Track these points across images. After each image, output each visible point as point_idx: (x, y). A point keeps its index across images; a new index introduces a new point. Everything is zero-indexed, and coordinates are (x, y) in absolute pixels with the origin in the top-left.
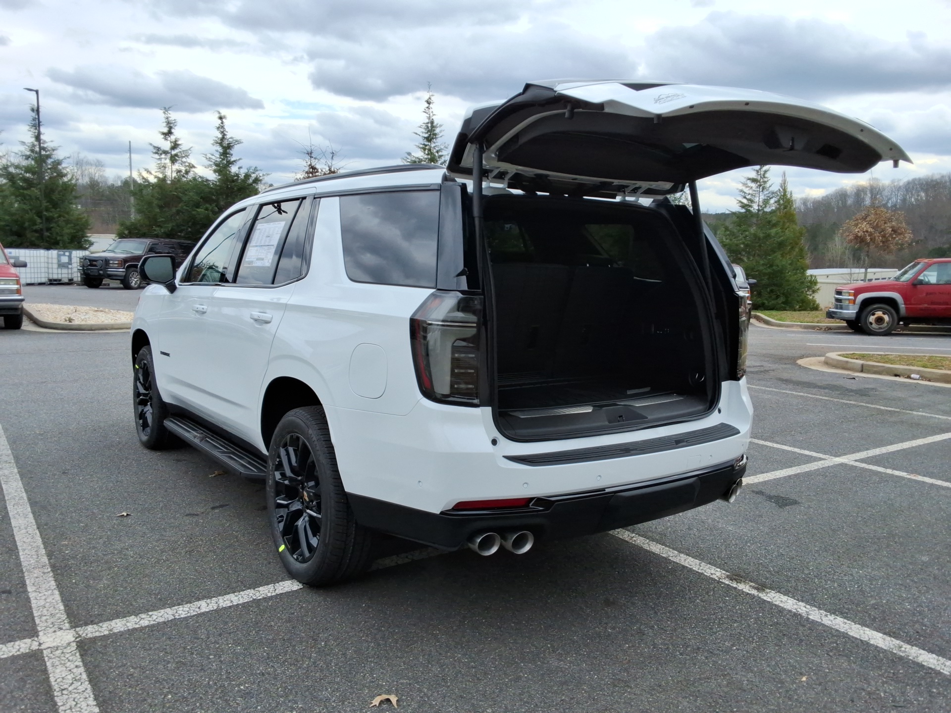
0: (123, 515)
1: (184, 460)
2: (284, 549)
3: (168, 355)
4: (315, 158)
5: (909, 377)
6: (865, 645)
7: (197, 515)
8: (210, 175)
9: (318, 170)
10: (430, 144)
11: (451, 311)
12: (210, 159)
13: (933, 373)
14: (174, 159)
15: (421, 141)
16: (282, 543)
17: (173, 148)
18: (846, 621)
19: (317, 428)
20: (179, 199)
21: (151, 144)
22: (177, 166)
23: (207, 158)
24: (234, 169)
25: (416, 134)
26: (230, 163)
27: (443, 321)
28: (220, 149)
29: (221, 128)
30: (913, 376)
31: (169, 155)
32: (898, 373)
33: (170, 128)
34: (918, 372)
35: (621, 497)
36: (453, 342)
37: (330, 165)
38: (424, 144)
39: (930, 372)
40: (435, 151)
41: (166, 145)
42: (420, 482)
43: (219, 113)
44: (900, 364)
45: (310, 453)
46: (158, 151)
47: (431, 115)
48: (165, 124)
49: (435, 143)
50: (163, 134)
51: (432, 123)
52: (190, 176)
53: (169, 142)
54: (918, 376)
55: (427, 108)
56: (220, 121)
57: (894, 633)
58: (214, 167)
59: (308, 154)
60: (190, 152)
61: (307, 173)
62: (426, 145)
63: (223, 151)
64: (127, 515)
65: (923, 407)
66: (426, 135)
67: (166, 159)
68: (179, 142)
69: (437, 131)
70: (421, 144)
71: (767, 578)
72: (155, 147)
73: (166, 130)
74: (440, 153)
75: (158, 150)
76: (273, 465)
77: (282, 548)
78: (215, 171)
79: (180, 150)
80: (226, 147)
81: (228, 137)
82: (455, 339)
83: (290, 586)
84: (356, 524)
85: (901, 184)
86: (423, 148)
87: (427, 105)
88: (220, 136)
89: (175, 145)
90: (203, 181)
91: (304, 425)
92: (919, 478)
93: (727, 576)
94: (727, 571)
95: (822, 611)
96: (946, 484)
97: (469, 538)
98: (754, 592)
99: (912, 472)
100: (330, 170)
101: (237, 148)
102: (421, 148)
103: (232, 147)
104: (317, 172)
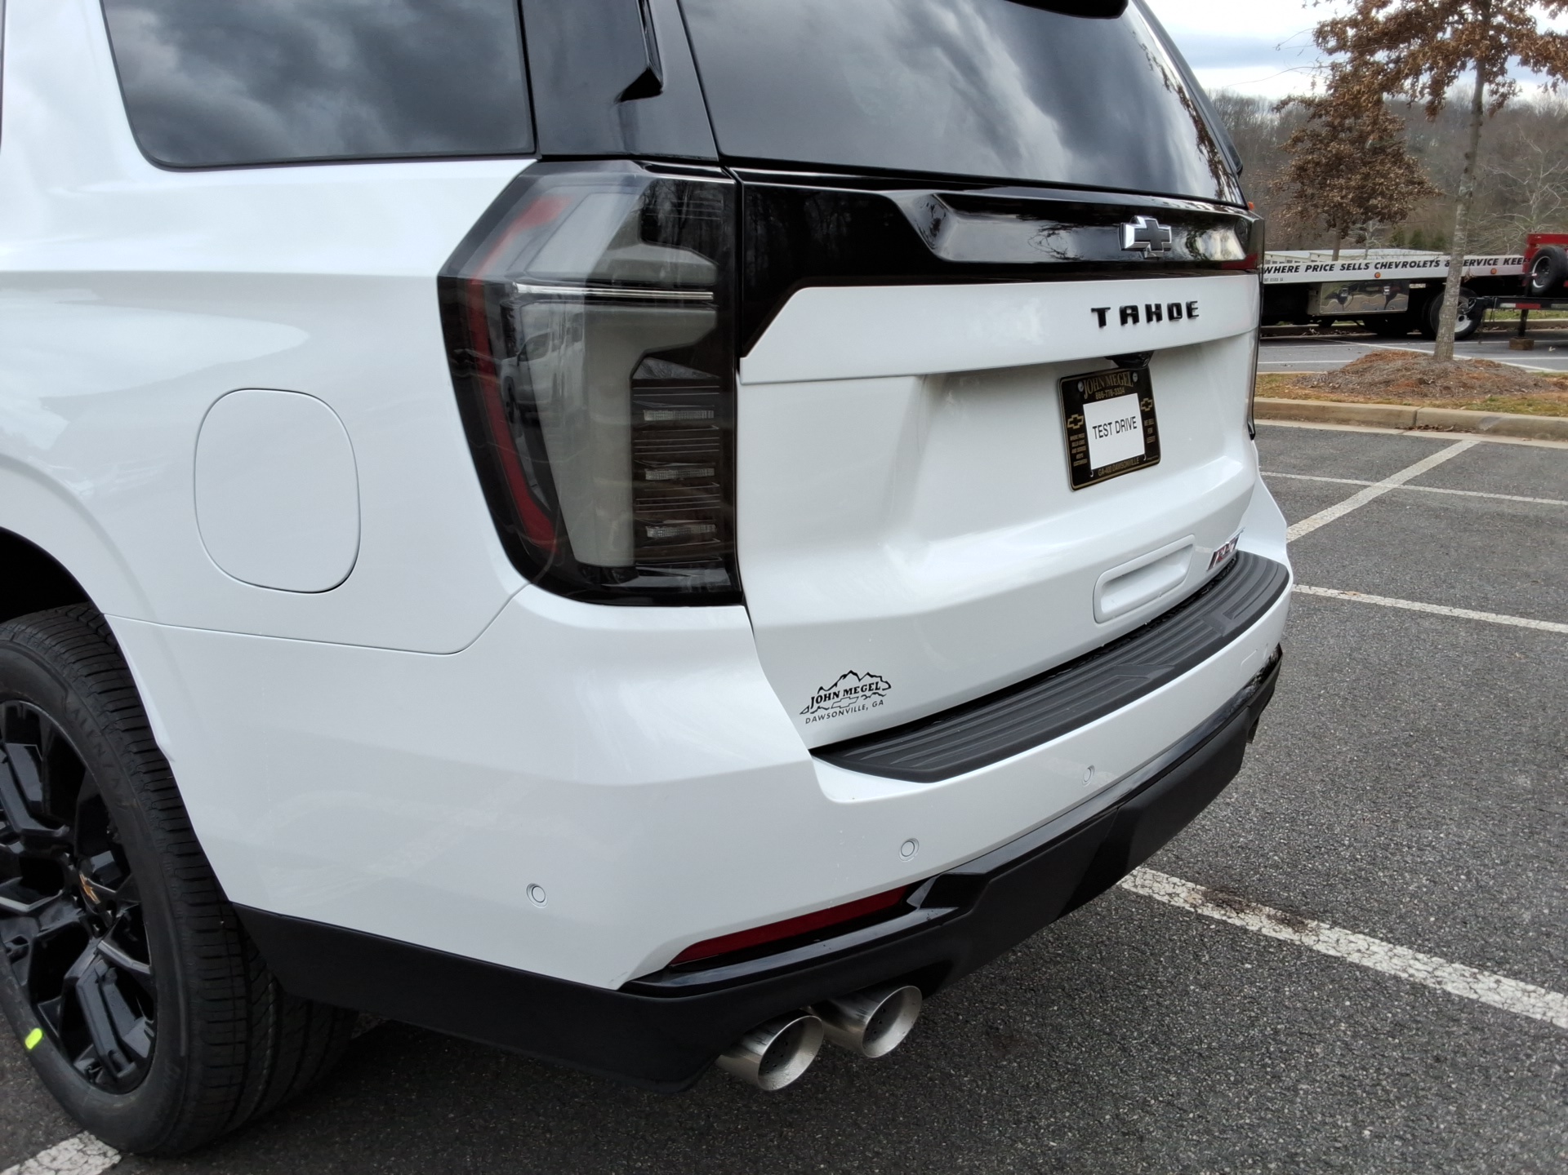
2: (42, 1043)
11: (619, 241)
16: (33, 1020)
19: (97, 688)
27: (591, 282)
35: (1130, 810)
36: (632, 365)
42: (533, 886)
45: (82, 769)
71: (1285, 888)
77: (34, 1038)
82: (641, 351)
83: (77, 1159)
84: (279, 989)
91: (44, 677)
92: (1364, 598)
93: (1205, 894)
94: (1196, 882)
95: (1457, 965)
96: (1417, 606)
97: (737, 1045)
98: (1286, 934)
99: (1344, 586)
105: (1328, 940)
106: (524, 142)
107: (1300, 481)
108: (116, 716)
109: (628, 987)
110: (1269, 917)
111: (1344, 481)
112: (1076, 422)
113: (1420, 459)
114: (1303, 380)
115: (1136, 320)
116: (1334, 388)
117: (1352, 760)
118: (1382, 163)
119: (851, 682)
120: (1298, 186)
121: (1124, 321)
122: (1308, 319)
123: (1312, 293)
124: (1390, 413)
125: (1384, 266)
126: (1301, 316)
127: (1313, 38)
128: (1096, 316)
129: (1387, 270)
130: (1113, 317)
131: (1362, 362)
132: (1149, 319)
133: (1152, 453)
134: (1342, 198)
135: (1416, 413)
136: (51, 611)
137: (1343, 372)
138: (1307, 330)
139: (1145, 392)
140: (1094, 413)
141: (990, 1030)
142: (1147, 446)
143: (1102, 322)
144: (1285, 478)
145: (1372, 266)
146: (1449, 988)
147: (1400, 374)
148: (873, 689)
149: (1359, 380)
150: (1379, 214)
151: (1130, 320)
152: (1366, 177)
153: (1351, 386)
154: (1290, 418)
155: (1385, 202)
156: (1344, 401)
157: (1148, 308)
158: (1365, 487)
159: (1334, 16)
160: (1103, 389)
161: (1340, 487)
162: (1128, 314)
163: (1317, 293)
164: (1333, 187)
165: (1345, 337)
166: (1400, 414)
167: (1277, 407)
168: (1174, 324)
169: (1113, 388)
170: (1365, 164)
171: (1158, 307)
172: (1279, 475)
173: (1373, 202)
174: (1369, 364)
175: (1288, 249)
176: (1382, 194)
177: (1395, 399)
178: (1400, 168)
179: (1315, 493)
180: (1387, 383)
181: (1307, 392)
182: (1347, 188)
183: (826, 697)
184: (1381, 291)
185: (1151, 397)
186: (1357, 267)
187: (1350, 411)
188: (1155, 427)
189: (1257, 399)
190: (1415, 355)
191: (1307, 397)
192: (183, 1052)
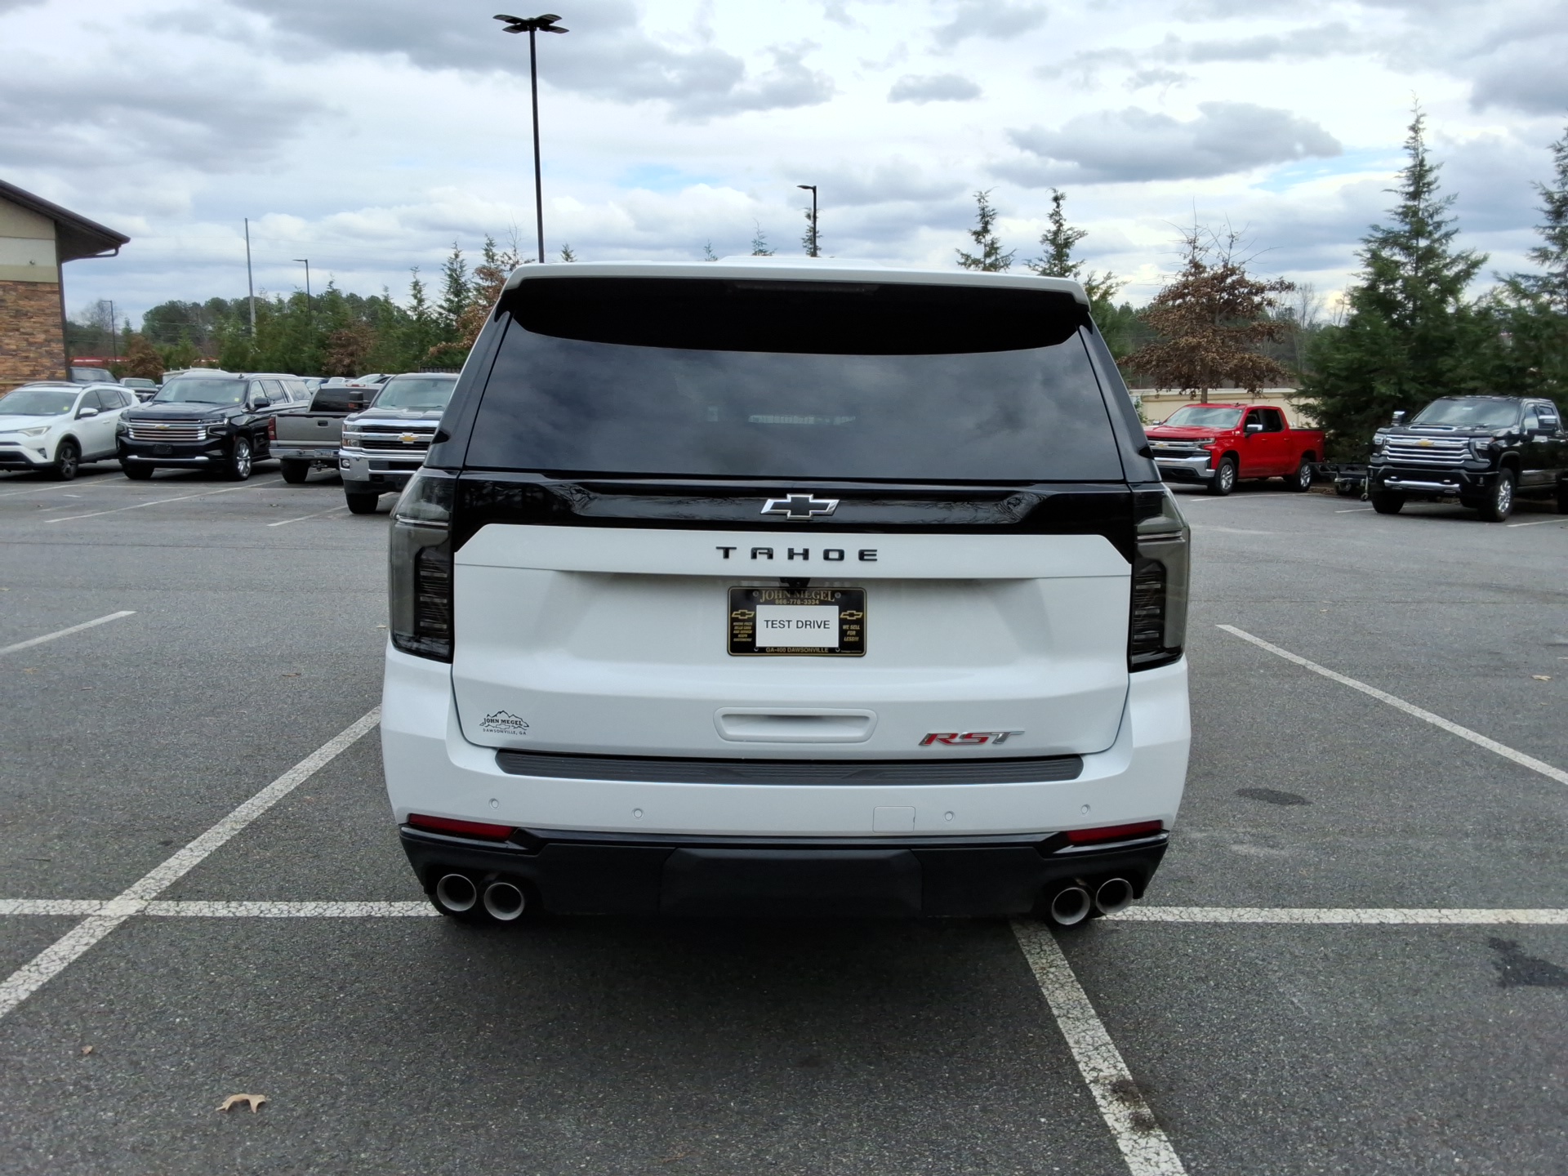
4: (1202, 249)
9: (1205, 267)
10: (1416, 204)
15: (1400, 202)
17: (987, 255)
21: (958, 251)
24: (1071, 279)
28: (1051, 249)
29: (1056, 215)
33: (986, 223)
36: (417, 551)
37: (1227, 257)
38: (1405, 206)
40: (1426, 215)
41: (978, 252)
43: (1055, 191)
47: (1420, 149)
48: (978, 218)
49: (1427, 201)
50: (975, 233)
51: (1421, 164)
53: (982, 245)
55: (1413, 139)
56: (1055, 205)
59: (1190, 243)
60: (1012, 258)
61: (1186, 274)
62: (1410, 208)
63: (1057, 252)
66: (1410, 189)
68: (998, 245)
69: (1431, 178)
70: (1400, 207)
73: (979, 227)
74: (1437, 218)
75: (967, 259)
79: (1001, 255)
80: (1060, 246)
81: (1065, 228)
82: (420, 546)
86: (1402, 213)
87: (1413, 135)
88: (1054, 228)
89: (992, 249)
100: (1225, 266)
101: (1079, 244)
102: (1399, 214)
103: (1071, 243)
104: (1204, 271)
112: (744, 614)
115: (772, 557)
119: (505, 717)
121: (755, 557)
128: (721, 552)
130: (742, 554)
132: (791, 557)
139: (853, 606)
140: (769, 612)
148: (519, 724)
151: (763, 556)
157: (790, 550)
162: (762, 553)
171: (805, 550)
183: (492, 721)
185: (859, 610)
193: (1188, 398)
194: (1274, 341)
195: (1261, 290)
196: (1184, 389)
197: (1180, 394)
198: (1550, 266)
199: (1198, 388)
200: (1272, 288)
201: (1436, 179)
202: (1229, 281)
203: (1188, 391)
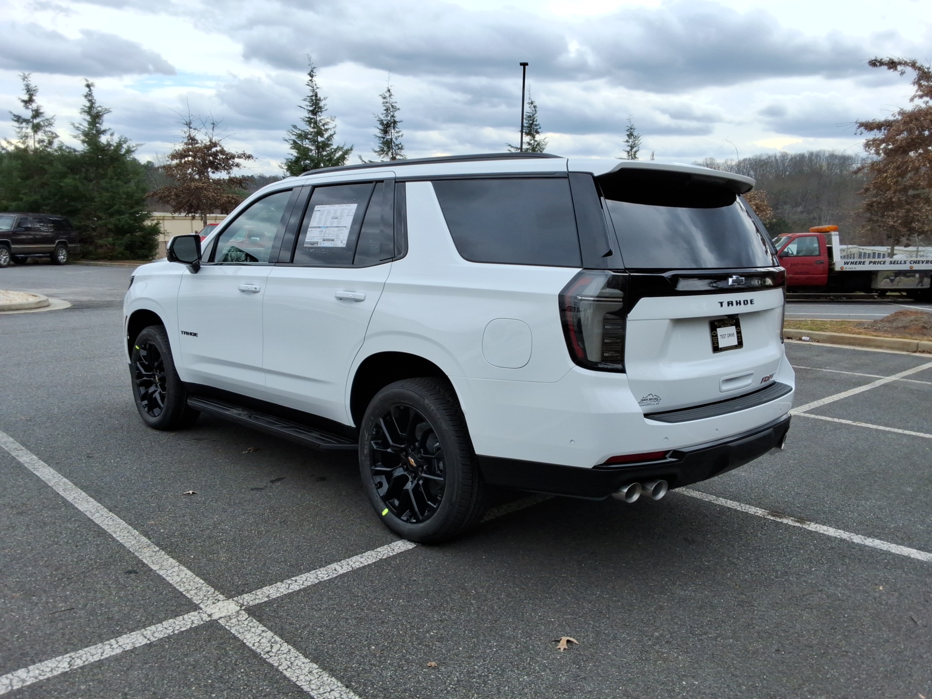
0: (189, 493)
1: (205, 439)
2: (388, 513)
3: (195, 335)
4: (195, 129)
5: (800, 339)
6: (907, 559)
7: (262, 489)
8: (79, 146)
9: (197, 141)
10: (315, 117)
12: (78, 128)
13: (821, 335)
14: (36, 128)
15: (306, 114)
16: (385, 507)
17: (35, 117)
18: (882, 542)
20: (43, 171)
21: (11, 113)
22: (40, 135)
23: (74, 127)
24: (104, 139)
25: (301, 107)
26: (100, 132)
28: (88, 118)
29: (89, 96)
30: (803, 338)
31: (31, 125)
32: (790, 336)
33: (31, 95)
34: (808, 335)
35: (730, 446)
36: (603, 315)
37: (211, 136)
38: (309, 118)
39: (817, 335)
40: (321, 124)
41: (27, 114)
42: (572, 441)
43: (87, 80)
44: (790, 328)
46: (18, 119)
47: (315, 87)
48: (25, 91)
49: (321, 116)
50: (24, 101)
51: (316, 95)
52: (56, 145)
53: (30, 110)
54: (808, 338)
55: (311, 80)
56: (87, 89)
57: (923, 548)
58: (82, 138)
59: (187, 124)
60: (53, 120)
61: (186, 144)
62: (312, 119)
63: (92, 120)
64: (193, 493)
65: (828, 364)
66: (311, 109)
67: (27, 128)
68: (41, 111)
69: (322, 104)
70: (306, 117)
71: (800, 513)
72: (15, 116)
73: (26, 97)
74: (326, 127)
76: (369, 435)
77: (385, 512)
78: (84, 142)
79: (44, 119)
80: (95, 116)
81: (97, 105)
82: (606, 312)
83: (401, 546)
85: (734, 163)
86: (308, 121)
87: (310, 78)
88: (88, 104)
89: (37, 114)
90: (69, 152)
91: (417, 396)
92: (864, 425)
93: (768, 513)
94: (766, 509)
95: (860, 536)
96: (888, 429)
97: (618, 489)
98: (798, 524)
99: (855, 420)
100: (211, 141)
101: (106, 117)
102: (306, 121)
103: (102, 116)
104: (197, 143)
105: (812, 527)
106: (579, 264)
107: (847, 375)
108: (440, 406)
109: (595, 467)
110: (792, 520)
111: (871, 376)
112: (714, 333)
113: (914, 367)
114: (860, 324)
115: (732, 305)
116: (876, 329)
117: (839, 479)
118: (918, 203)
119: (651, 397)
120: (868, 215)
121: (728, 305)
122: (872, 290)
123: (874, 276)
124: (904, 343)
125: (915, 262)
126: (869, 289)
127: (863, 148)
128: (720, 304)
129: (917, 265)
130: (725, 304)
131: (892, 316)
132: (737, 304)
133: (740, 344)
134: (894, 222)
135: (918, 344)
136: (413, 379)
137: (882, 321)
138: (872, 297)
139: (737, 325)
140: (720, 331)
141: (686, 540)
142: (738, 342)
143: (722, 306)
144: (840, 373)
145: (908, 263)
146: (855, 541)
147: (912, 323)
148: (656, 399)
149: (891, 326)
150: (917, 231)
151: (730, 305)
152: (908, 211)
153: (885, 328)
154: (849, 344)
155: (920, 225)
156: (880, 336)
157: (737, 301)
158: (881, 379)
159: (874, 136)
160: (723, 324)
161: (867, 378)
162: (730, 303)
163: (876, 276)
164: (889, 216)
165: (895, 301)
166: (909, 344)
167: (842, 338)
168: (745, 306)
169: (727, 324)
170: (908, 204)
171: (740, 301)
172: (837, 372)
173: (914, 225)
174: (896, 317)
175: (874, 245)
176: (918, 221)
177: (909, 336)
178: (929, 206)
179: (853, 380)
180: (905, 327)
181: (861, 331)
182: (898, 217)
183: (645, 400)
184: (914, 276)
185: (740, 327)
186: (899, 262)
187: (882, 341)
188: (741, 336)
189: (784, 330)
190: (922, 313)
191: (860, 333)
192: (454, 501)
193: (191, 218)
194: (242, 187)
195: (233, 157)
196: (188, 213)
197: (186, 216)
198: (383, 157)
199: (197, 213)
200: (239, 157)
201: (324, 105)
202: (214, 150)
203: (190, 215)
